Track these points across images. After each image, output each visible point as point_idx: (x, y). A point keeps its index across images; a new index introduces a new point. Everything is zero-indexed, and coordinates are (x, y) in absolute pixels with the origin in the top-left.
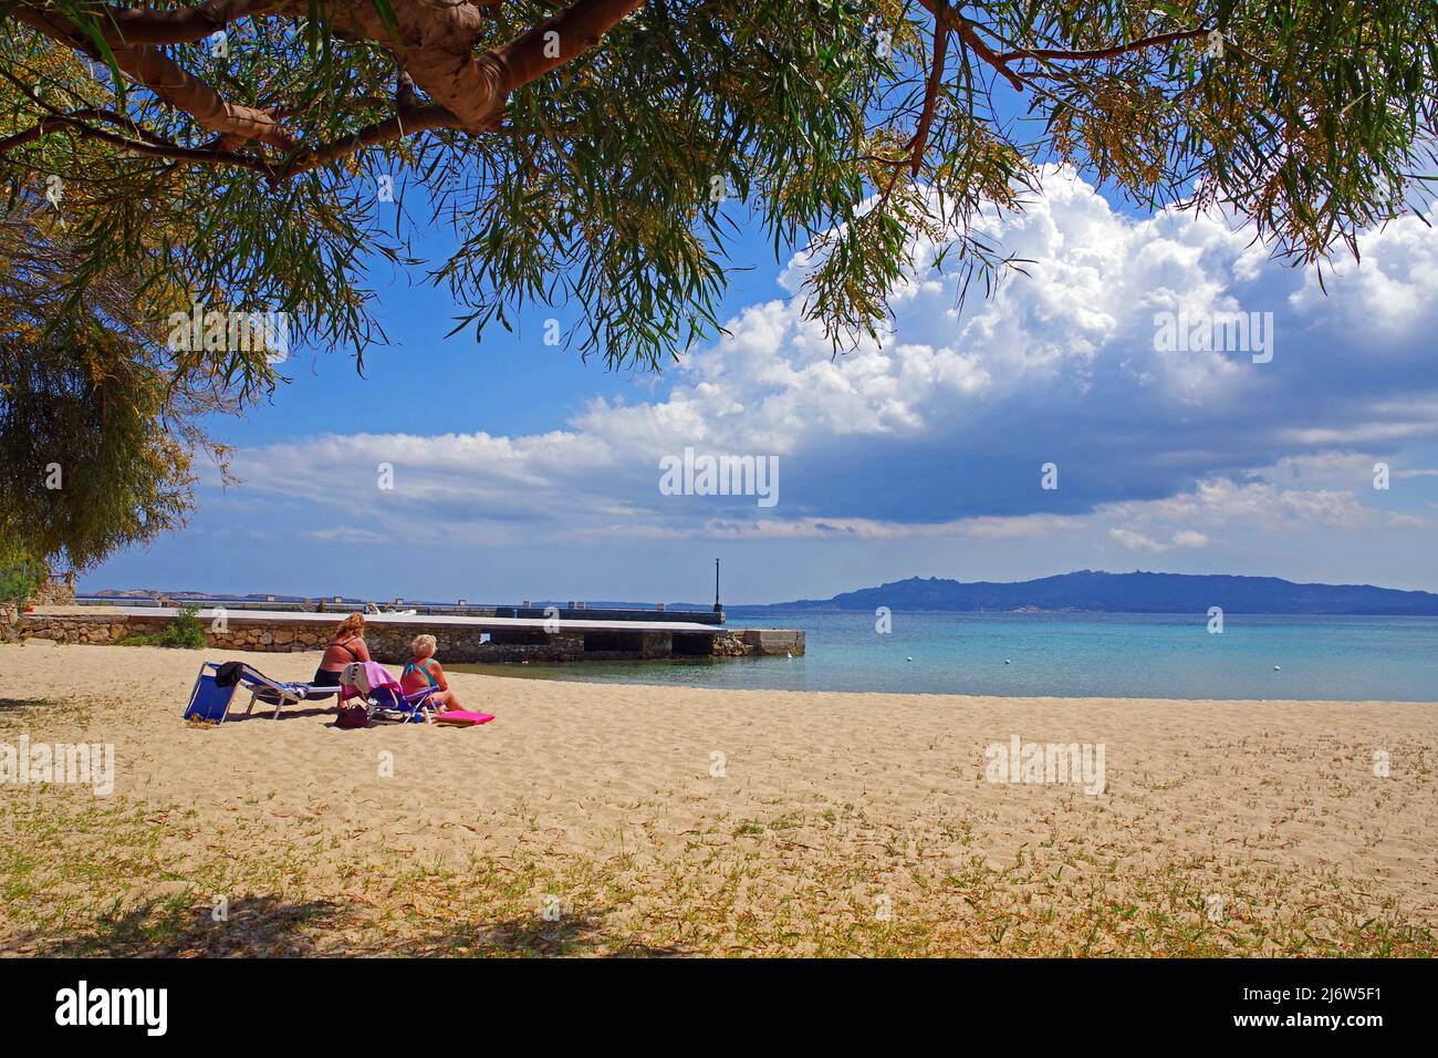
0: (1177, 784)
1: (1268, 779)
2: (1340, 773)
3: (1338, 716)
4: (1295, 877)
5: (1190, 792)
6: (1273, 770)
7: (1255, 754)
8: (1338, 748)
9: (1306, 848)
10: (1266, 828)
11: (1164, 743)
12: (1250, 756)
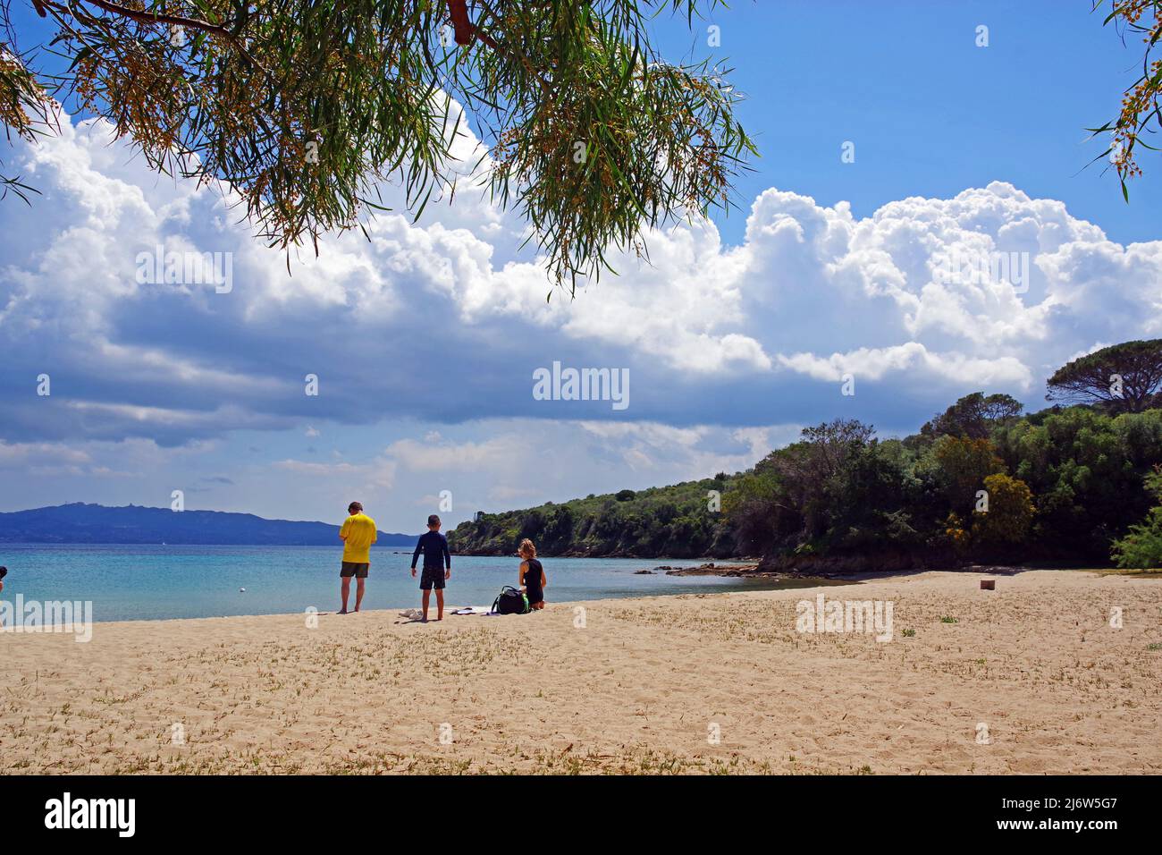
0: (136, 696)
1: (217, 682)
2: (275, 672)
3: (282, 626)
4: (225, 762)
5: (146, 702)
6: (223, 675)
7: (209, 663)
8: (277, 652)
9: (239, 737)
10: (208, 724)
11: (131, 661)
12: (206, 666)
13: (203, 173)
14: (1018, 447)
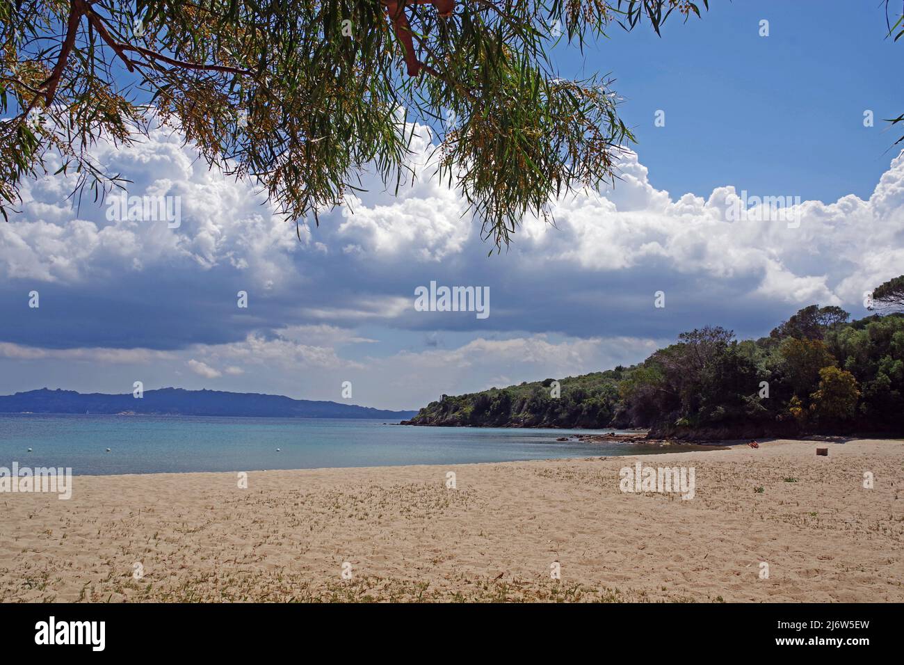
0: (202, 528)
1: (257, 520)
2: (296, 512)
3: (303, 478)
4: (259, 579)
5: (209, 533)
6: (261, 514)
7: (252, 505)
8: (298, 497)
9: (270, 560)
10: (249, 550)
11: (201, 502)
12: (250, 507)
13: (239, 171)
14: (846, 346)
